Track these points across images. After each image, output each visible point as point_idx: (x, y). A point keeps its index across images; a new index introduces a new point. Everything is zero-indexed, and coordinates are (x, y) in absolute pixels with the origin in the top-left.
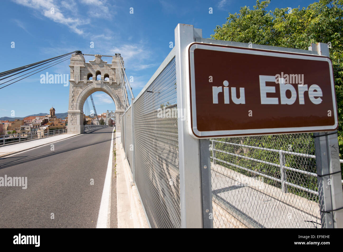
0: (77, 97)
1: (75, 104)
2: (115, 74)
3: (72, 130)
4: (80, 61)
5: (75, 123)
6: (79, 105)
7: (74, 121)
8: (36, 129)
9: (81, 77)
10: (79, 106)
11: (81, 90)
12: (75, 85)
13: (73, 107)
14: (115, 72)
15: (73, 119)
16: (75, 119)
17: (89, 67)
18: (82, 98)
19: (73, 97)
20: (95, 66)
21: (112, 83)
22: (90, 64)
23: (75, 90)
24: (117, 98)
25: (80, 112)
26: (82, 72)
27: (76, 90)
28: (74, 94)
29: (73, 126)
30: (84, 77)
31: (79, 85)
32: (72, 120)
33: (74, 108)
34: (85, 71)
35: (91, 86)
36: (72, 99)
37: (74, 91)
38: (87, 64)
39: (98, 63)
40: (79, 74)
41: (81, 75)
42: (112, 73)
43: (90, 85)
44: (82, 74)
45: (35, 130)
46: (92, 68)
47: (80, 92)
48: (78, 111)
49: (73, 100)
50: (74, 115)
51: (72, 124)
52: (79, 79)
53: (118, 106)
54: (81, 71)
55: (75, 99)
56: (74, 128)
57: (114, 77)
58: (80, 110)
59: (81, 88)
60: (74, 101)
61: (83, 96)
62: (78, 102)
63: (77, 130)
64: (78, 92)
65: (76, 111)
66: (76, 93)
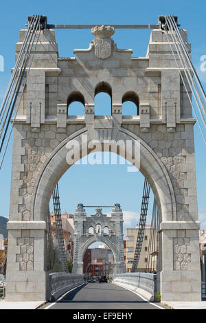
0: (36, 174)
1: (28, 198)
2: (159, 91)
3: (21, 288)
4: (45, 52)
5: (29, 265)
6: (41, 202)
7: (26, 257)
9: (47, 107)
10: (42, 208)
11: (49, 152)
12: (29, 135)
13: (22, 209)
14: (160, 85)
15: (24, 251)
16: (30, 250)
17: (74, 71)
18: (50, 179)
19: (24, 177)
20: (94, 65)
21: (148, 126)
22: (75, 63)
23: (29, 152)
24: (168, 177)
25: (45, 228)
26: (52, 88)
27: (34, 152)
28: (25, 166)
29: (23, 275)
30: (58, 109)
31: (41, 135)
32: (21, 254)
33: (27, 215)
34: (60, 87)
36: (21, 183)
37: (26, 155)
38: (67, 62)
39: (103, 57)
40: (43, 96)
41: (47, 100)
42: (149, 89)
43: (76, 133)
44: (51, 96)
46: (84, 76)
47: (43, 159)
48: (39, 224)
49: (24, 186)
50: (25, 238)
51: (20, 269)
52: (43, 116)
53: (170, 207)
54: (47, 86)
55: (28, 184)
56: (27, 281)
57: (155, 103)
58: (44, 222)
59: (48, 143)
60: (25, 190)
61: (54, 173)
62: (39, 195)
63: (35, 287)
64: (39, 161)
65: (33, 222)
66: (34, 162)
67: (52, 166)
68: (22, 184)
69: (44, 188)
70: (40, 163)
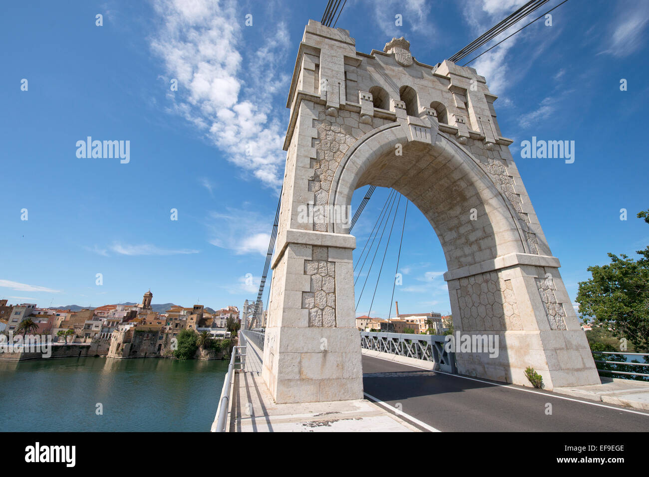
0: (335, 166)
1: (323, 196)
2: (467, 109)
3: (312, 366)
4: (341, 42)
5: (328, 317)
7: (321, 299)
8: (111, 330)
9: (346, 91)
11: (351, 142)
12: (323, 117)
14: (466, 103)
15: (316, 286)
16: (328, 286)
17: (375, 68)
19: (316, 166)
20: (396, 69)
21: (468, 135)
22: (375, 61)
23: (323, 136)
26: (352, 77)
27: (330, 138)
28: (317, 153)
29: (317, 339)
30: (362, 94)
31: (339, 120)
32: (311, 293)
34: (360, 77)
35: (392, 131)
36: (311, 173)
37: (319, 139)
38: (366, 59)
39: (405, 63)
40: (342, 77)
41: (346, 84)
42: (456, 104)
43: (386, 127)
44: (350, 84)
45: (108, 332)
46: (386, 75)
47: (344, 148)
48: (344, 239)
49: (315, 178)
50: (319, 261)
51: (310, 325)
52: (343, 97)
54: (346, 72)
55: (322, 177)
58: (352, 236)
59: (349, 131)
60: (317, 184)
61: (361, 167)
62: (341, 193)
63: (341, 366)
64: (338, 150)
65: (332, 234)
66: (330, 149)
67: (358, 157)
68: (313, 175)
69: (349, 185)
70: (339, 152)
